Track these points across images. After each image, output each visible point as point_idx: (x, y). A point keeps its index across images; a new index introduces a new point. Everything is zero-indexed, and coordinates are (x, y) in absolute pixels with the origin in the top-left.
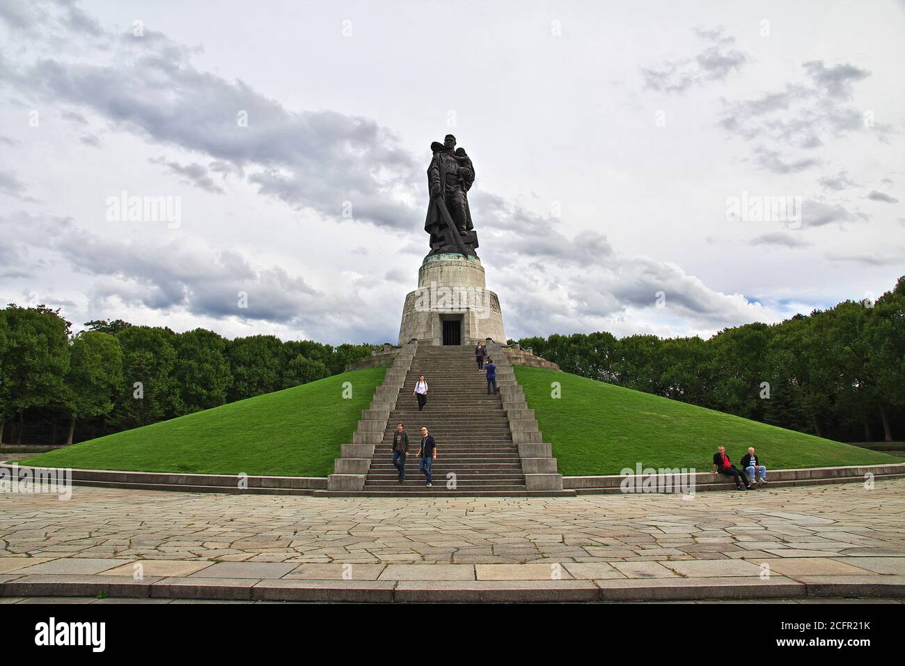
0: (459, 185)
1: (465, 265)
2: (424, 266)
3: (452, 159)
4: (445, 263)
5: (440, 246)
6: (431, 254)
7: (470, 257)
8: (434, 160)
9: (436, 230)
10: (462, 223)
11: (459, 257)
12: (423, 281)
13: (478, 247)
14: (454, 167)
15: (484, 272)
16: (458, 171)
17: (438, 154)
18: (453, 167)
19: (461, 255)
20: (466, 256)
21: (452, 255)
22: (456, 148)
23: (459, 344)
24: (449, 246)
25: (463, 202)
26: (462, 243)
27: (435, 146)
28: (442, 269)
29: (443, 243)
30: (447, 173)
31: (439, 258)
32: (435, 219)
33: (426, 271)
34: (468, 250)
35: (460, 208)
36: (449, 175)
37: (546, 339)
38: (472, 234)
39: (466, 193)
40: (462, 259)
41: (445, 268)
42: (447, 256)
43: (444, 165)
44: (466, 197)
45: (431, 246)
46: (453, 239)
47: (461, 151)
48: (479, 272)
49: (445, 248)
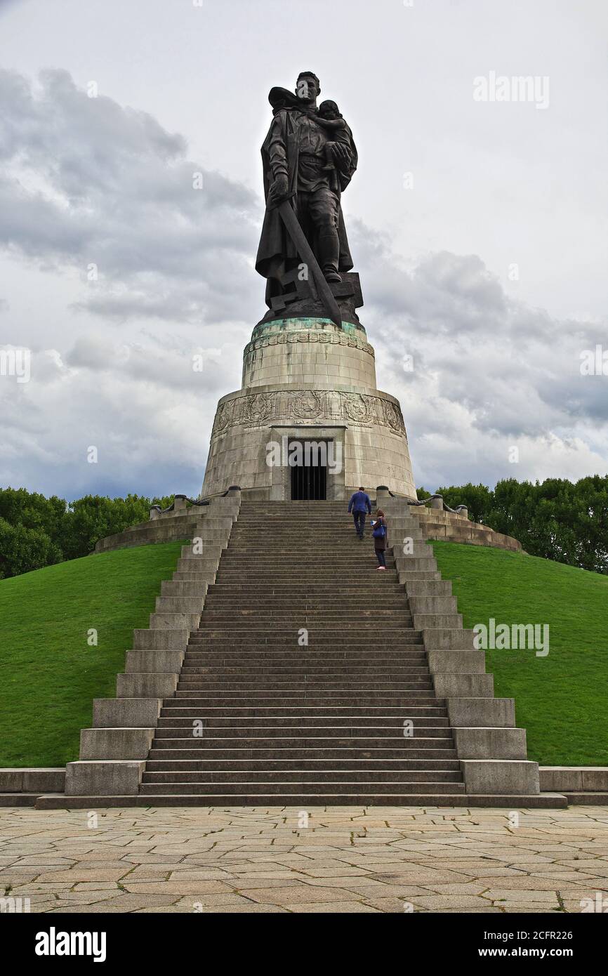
0: (325, 180)
1: (337, 340)
2: (253, 342)
3: (313, 124)
4: (296, 337)
5: (287, 303)
6: (267, 319)
7: (345, 325)
8: (275, 125)
9: (279, 272)
10: (331, 255)
11: (324, 325)
12: (253, 373)
13: (363, 305)
14: (316, 141)
15: (373, 355)
16: (324, 149)
17: (283, 114)
18: (314, 140)
19: (328, 321)
20: (338, 323)
21: (310, 321)
22: (319, 100)
23: (323, 497)
24: (304, 303)
25: (333, 213)
26: (330, 296)
27: (278, 97)
28: (290, 349)
29: (290, 297)
30: (302, 154)
31: (283, 326)
32: (276, 248)
33: (258, 352)
34: (342, 311)
35: (328, 225)
36: (305, 159)
37: (492, 489)
38: (349, 280)
39: (339, 196)
40: (330, 329)
41: (297, 348)
42: (300, 324)
43: (295, 137)
44: (338, 203)
45: (268, 302)
46: (313, 290)
47: (330, 108)
48: (363, 354)
49: (297, 307)
